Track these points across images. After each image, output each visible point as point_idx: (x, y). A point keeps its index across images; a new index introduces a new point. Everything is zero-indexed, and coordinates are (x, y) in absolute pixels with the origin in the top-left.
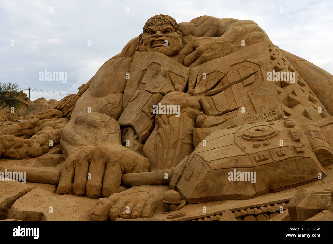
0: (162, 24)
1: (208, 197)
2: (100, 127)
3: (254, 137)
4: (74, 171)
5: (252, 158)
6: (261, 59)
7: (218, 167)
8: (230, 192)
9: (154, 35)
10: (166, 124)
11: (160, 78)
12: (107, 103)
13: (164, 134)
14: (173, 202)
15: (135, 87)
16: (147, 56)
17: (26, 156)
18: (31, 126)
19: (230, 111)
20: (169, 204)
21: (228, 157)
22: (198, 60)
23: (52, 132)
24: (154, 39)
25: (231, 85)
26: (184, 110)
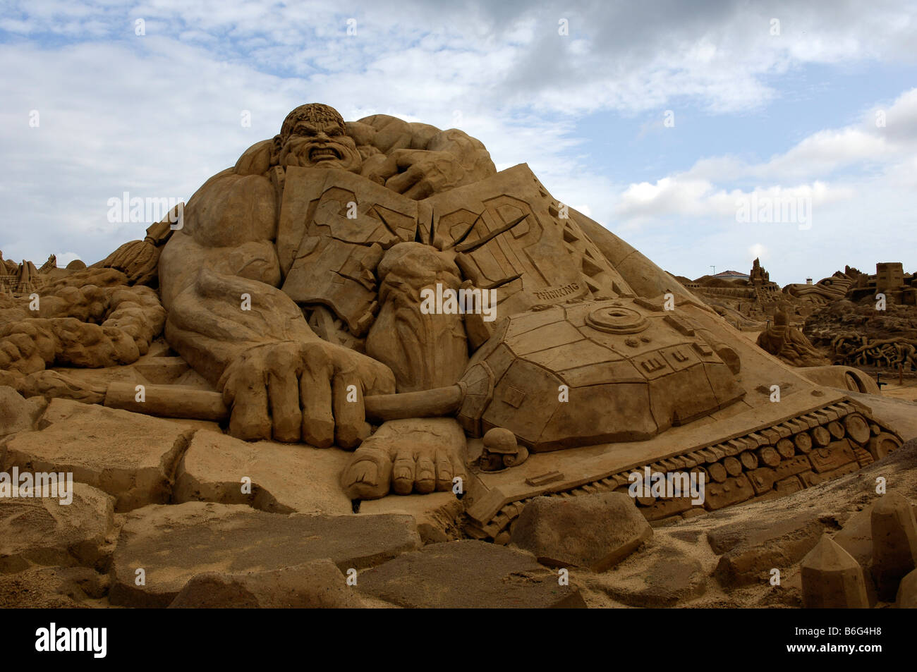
0: (326, 120)
1: (572, 439)
2: (267, 305)
3: (619, 328)
4: (268, 393)
5: (638, 365)
6: (528, 194)
7: (582, 383)
8: (613, 428)
9: (312, 138)
10: (415, 302)
12: (251, 259)
13: (416, 320)
14: (509, 450)
15: (300, 232)
16: (314, 175)
17: (110, 361)
18: (85, 300)
19: (509, 281)
20: (502, 455)
21: (592, 364)
22: (417, 190)
23: (143, 314)
24: (316, 145)
25: (492, 236)
26: (440, 275)
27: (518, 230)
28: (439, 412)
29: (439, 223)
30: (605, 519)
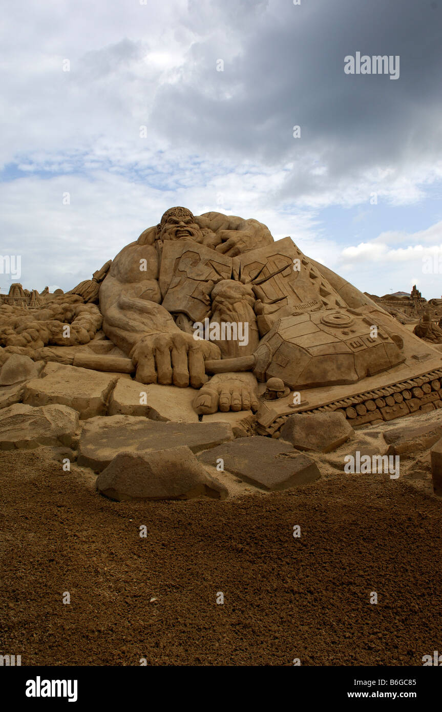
0: (184, 215)
1: (313, 383)
2: (154, 313)
4: (155, 359)
5: (348, 345)
6: (291, 253)
7: (319, 354)
8: (335, 378)
9: (177, 225)
10: (231, 311)
11: (201, 266)
12: (146, 289)
13: (231, 321)
14: (280, 389)
15: (171, 275)
16: (178, 245)
17: (76, 342)
18: (63, 311)
19: (281, 300)
20: (276, 392)
21: (324, 344)
22: (232, 251)
23: (92, 318)
24: (179, 228)
25: (272, 276)
26: (244, 297)
27: (285, 273)
28: (243, 369)
29: (244, 269)
30: (329, 426)
